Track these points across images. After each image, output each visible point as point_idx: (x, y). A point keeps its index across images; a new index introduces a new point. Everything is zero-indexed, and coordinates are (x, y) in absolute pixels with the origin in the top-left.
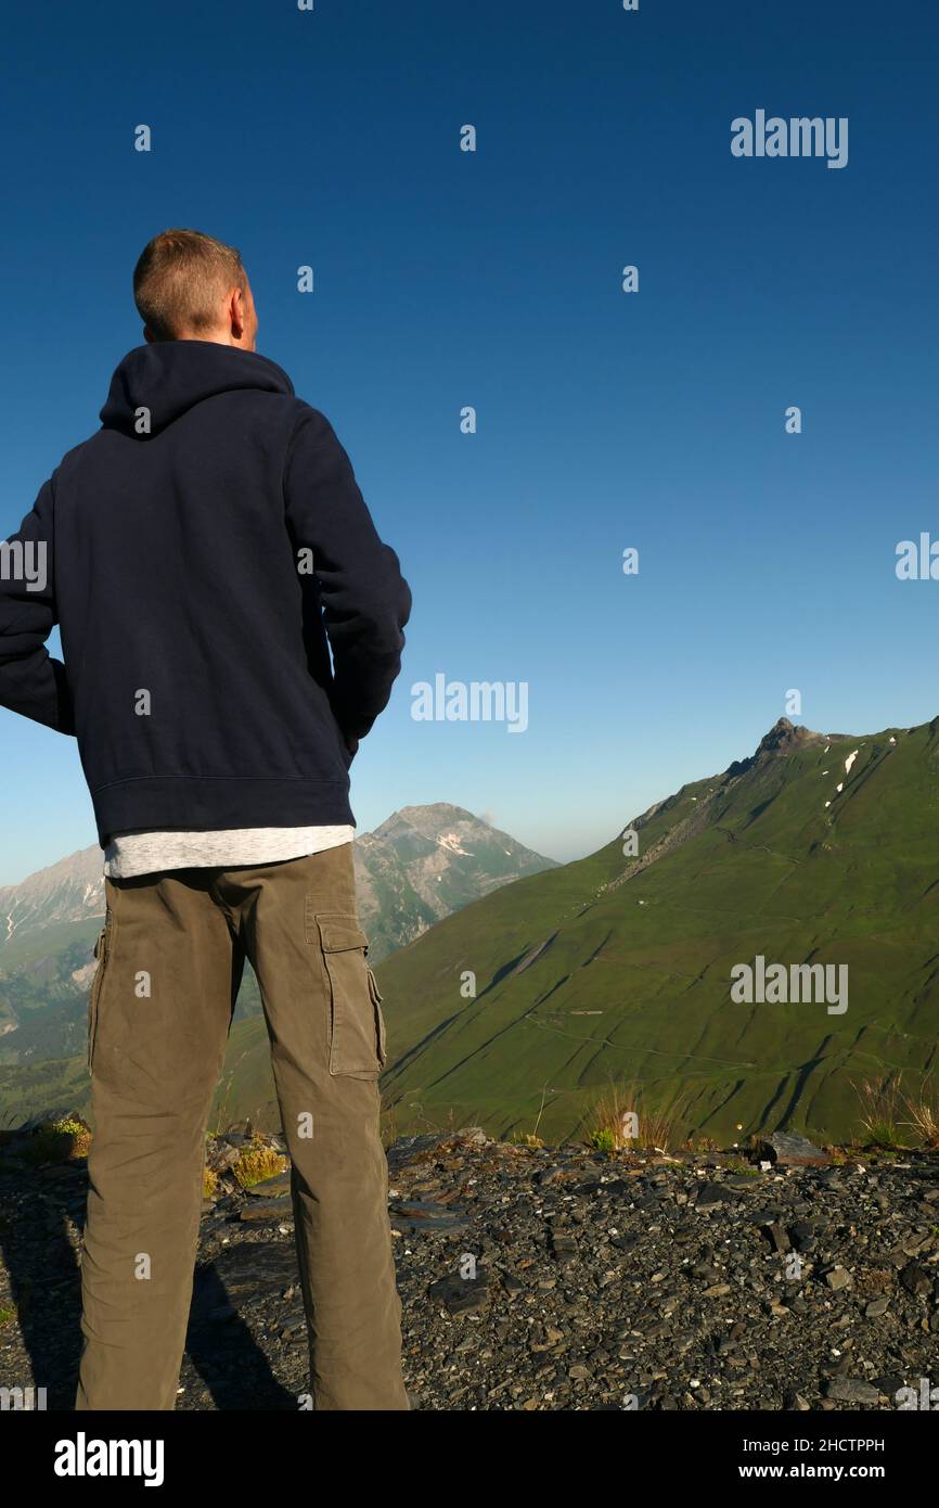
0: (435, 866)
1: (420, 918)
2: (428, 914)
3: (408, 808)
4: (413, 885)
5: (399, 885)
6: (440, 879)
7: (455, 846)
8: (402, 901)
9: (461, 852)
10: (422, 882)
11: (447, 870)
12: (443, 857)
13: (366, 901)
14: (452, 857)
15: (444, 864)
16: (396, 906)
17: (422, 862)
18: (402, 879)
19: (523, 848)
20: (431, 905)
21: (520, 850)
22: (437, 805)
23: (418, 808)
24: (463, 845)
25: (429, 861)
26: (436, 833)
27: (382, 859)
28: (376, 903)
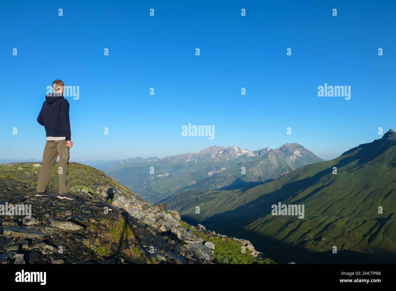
0: (293, 158)
1: (288, 170)
2: (290, 169)
3: (287, 144)
4: (287, 162)
5: (283, 161)
6: (294, 161)
7: (298, 154)
8: (284, 165)
9: (300, 155)
10: (289, 162)
11: (296, 159)
12: (295, 156)
13: (275, 165)
14: (297, 156)
15: (295, 158)
16: (282, 166)
17: (290, 157)
18: (284, 160)
19: (316, 156)
20: (291, 167)
21: (315, 156)
22: (295, 144)
23: (290, 144)
24: (300, 154)
25: (291, 157)
26: (294, 150)
27: (279, 155)
28: (277, 165)
